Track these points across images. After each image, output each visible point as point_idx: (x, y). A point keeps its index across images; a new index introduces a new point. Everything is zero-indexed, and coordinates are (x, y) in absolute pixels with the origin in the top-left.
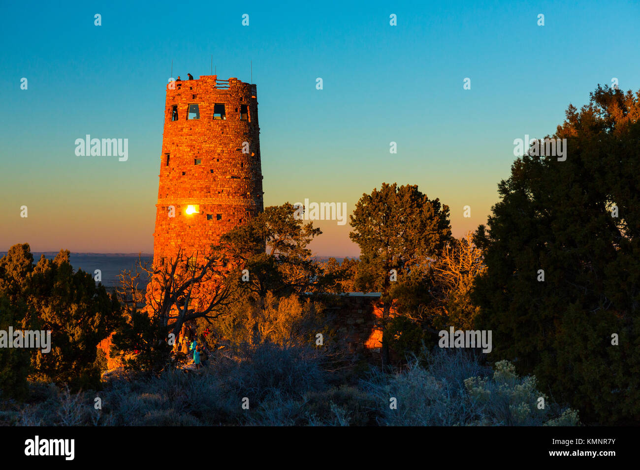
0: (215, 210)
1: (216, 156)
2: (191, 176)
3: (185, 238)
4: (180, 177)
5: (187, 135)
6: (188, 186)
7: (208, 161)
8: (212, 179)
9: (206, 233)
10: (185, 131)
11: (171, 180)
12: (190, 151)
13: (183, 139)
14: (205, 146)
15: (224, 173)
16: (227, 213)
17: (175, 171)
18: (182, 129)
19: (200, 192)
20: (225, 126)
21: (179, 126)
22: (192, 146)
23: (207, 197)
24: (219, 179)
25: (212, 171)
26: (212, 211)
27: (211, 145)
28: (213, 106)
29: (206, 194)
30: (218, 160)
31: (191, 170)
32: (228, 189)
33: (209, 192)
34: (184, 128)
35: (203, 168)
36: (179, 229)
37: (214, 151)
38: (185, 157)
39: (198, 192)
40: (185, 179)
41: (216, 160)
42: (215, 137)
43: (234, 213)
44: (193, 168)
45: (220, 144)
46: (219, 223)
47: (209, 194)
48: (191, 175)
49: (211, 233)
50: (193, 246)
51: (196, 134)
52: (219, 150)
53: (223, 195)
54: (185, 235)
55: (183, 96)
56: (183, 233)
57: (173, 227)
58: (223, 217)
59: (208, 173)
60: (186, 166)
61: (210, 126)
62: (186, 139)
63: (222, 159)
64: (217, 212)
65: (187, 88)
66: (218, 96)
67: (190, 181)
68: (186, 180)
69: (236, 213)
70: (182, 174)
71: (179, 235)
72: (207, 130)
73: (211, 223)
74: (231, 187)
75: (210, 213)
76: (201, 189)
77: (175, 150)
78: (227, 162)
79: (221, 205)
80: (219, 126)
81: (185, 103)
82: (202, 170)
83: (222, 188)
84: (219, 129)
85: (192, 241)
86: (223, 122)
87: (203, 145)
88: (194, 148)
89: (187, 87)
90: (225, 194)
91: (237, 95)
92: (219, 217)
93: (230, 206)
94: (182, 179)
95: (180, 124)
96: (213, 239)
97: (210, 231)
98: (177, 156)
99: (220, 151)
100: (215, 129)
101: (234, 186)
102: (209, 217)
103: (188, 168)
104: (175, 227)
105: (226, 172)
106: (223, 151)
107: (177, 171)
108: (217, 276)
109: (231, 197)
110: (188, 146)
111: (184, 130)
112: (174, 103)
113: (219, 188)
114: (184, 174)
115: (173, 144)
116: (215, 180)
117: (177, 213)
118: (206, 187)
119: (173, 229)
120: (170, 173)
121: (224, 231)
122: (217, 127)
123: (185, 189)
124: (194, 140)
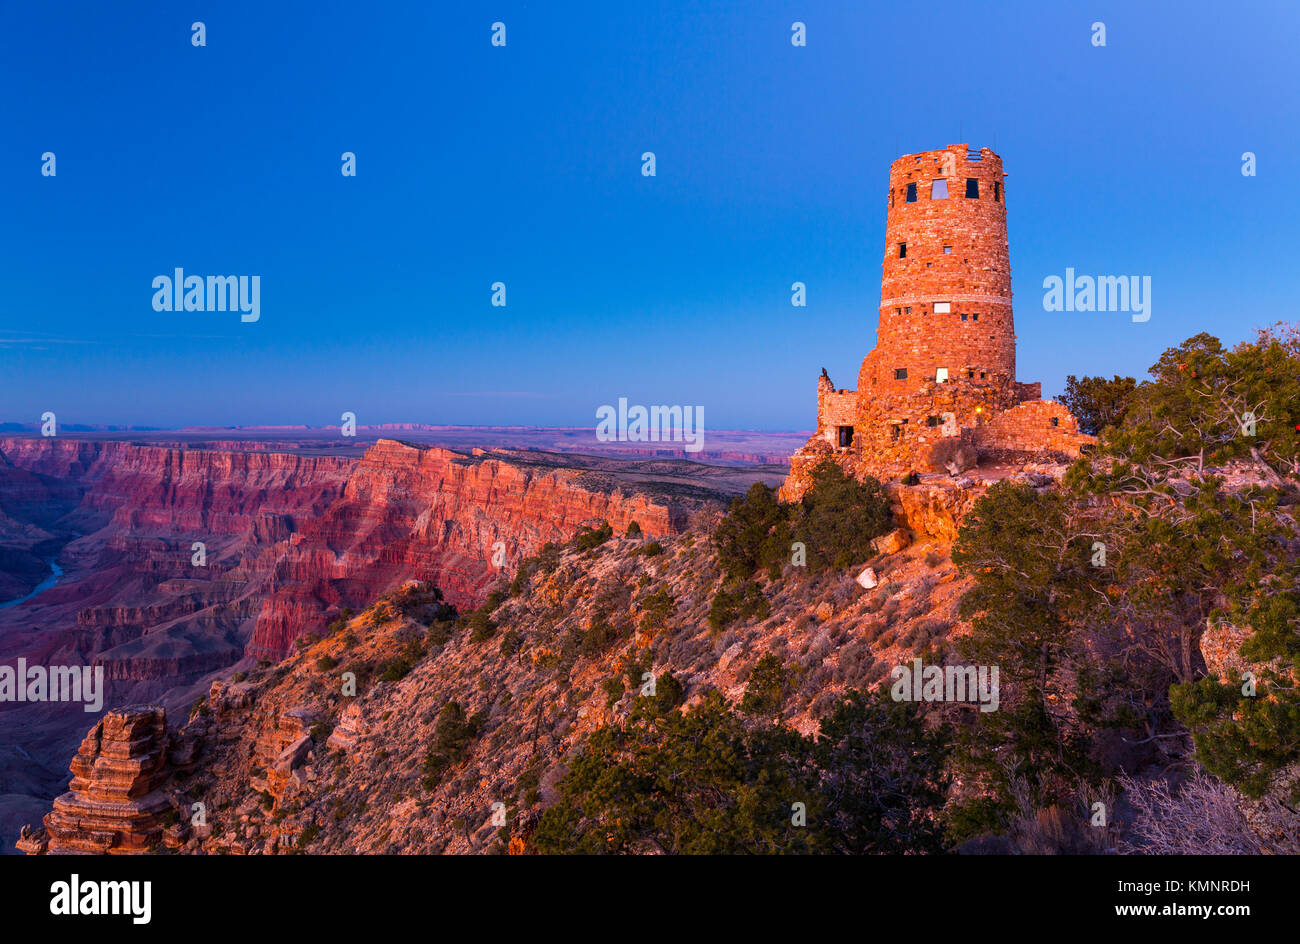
0: (971, 309)
1: (970, 243)
2: (939, 268)
3: (932, 344)
4: (923, 270)
5: (932, 218)
6: (935, 280)
7: (960, 248)
8: (966, 271)
9: (961, 337)
10: (930, 213)
11: (909, 274)
12: (937, 237)
13: (927, 223)
14: (957, 230)
15: (980, 264)
16: (984, 312)
17: (916, 263)
18: (924, 212)
19: (952, 287)
20: (980, 206)
21: (920, 208)
22: (938, 231)
23: (960, 293)
24: (974, 272)
25: (966, 261)
26: (968, 310)
27: (964, 230)
28: (965, 182)
29: (959, 289)
30: (973, 247)
31: (938, 261)
32: (985, 284)
33: (963, 287)
34: (926, 209)
35: (955, 258)
36: (924, 332)
37: (968, 237)
38: (930, 245)
39: (949, 287)
41: (970, 248)
42: (968, 219)
43: (992, 313)
44: (941, 257)
45: (975, 229)
46: (976, 325)
47: (962, 289)
48: (938, 266)
49: (966, 337)
50: (944, 353)
51: (943, 216)
52: (973, 236)
53: (979, 290)
54: (933, 340)
55: (925, 170)
57: (915, 330)
58: (981, 317)
59: (961, 263)
60: (931, 256)
61: (962, 205)
62: (931, 222)
63: (977, 247)
64: (973, 311)
65: (930, 162)
66: (971, 168)
67: (937, 273)
68: (931, 272)
69: (994, 313)
70: (925, 266)
71: (925, 340)
72: (958, 211)
73: (966, 325)
74: (988, 281)
75: (965, 313)
76: (953, 284)
77: (915, 238)
78: (982, 250)
79: (976, 303)
80: (973, 206)
81: (927, 179)
82: (953, 259)
83: (978, 283)
85: (944, 346)
86: (977, 202)
87: (954, 230)
88: (942, 233)
89: (930, 159)
90: (981, 289)
91: (991, 169)
92: (975, 317)
93: (988, 304)
94: (927, 272)
95: (921, 205)
97: (965, 335)
98: (919, 244)
100: (968, 210)
101: (992, 279)
102: (964, 317)
103: (935, 258)
104: (918, 331)
105: (982, 263)
106: (978, 237)
107: (918, 263)
108: (976, 390)
109: (988, 293)
110: (935, 231)
111: (927, 212)
112: (911, 181)
113: (975, 283)
114: (928, 264)
115: (911, 230)
116: (970, 273)
117: (921, 315)
118: (960, 281)
119: (915, 333)
120: (907, 266)
121: (982, 335)
122: (970, 205)
123: (932, 284)
124: (942, 224)
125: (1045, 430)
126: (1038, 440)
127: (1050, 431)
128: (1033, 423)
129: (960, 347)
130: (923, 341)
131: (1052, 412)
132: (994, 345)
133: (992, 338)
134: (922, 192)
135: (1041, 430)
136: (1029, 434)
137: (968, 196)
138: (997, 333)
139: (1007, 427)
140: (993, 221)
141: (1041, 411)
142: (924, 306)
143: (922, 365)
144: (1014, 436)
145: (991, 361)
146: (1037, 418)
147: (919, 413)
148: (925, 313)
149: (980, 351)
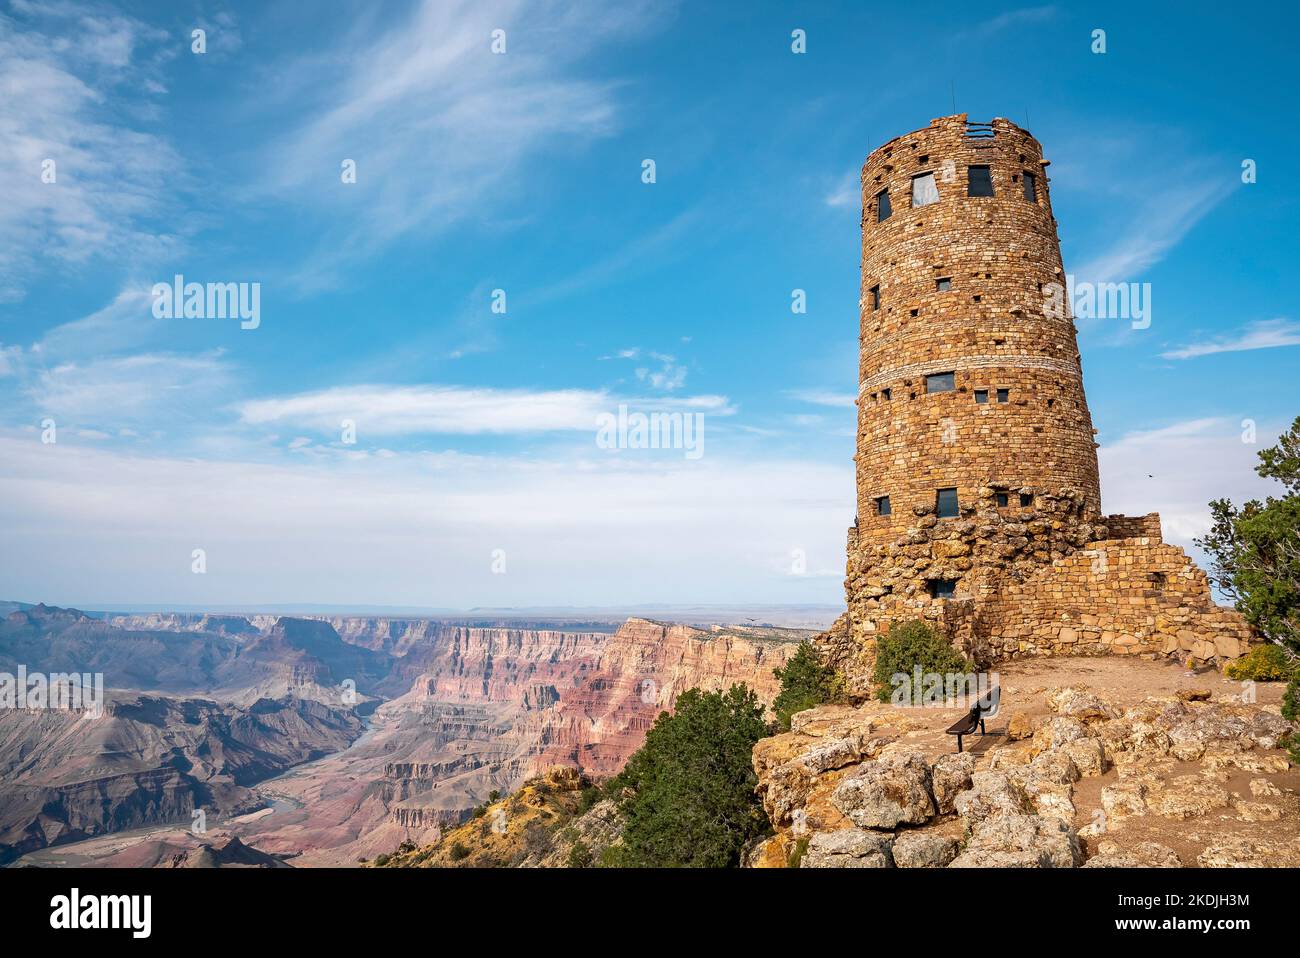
0: (993, 381)
1: (983, 269)
2: (931, 316)
3: (927, 447)
4: (905, 323)
5: (915, 235)
6: (925, 337)
7: (965, 279)
8: (979, 316)
9: (977, 431)
10: (910, 229)
11: (885, 335)
12: (924, 266)
13: (906, 246)
14: (957, 251)
15: (1004, 302)
16: (1019, 386)
17: (894, 314)
18: (902, 228)
19: (955, 345)
20: (996, 209)
21: (897, 224)
22: (926, 255)
24: (993, 315)
25: (977, 300)
26: (986, 382)
27: (968, 248)
28: (964, 171)
29: (969, 348)
30: (988, 276)
31: (929, 304)
32: (1017, 335)
33: (975, 343)
34: (906, 224)
35: (957, 295)
36: (913, 428)
37: (977, 260)
38: (913, 280)
39: (949, 346)
40: (918, 323)
41: (983, 276)
42: (977, 230)
43: (1034, 387)
44: (933, 299)
45: (989, 244)
46: (1005, 408)
47: (974, 347)
48: (930, 313)
49: (987, 431)
50: (947, 462)
51: (932, 230)
52: (987, 256)
53: (1006, 347)
54: (927, 440)
55: (898, 165)
56: (921, 437)
58: (1011, 397)
59: (968, 303)
60: (918, 297)
61: (964, 208)
62: (912, 244)
63: (996, 274)
64: (996, 383)
65: (906, 150)
66: (974, 150)
67: (928, 325)
68: (920, 325)
69: (1039, 387)
70: (909, 316)
71: (914, 443)
72: (958, 218)
73: (985, 409)
74: (1022, 331)
75: (981, 387)
76: (957, 339)
77: (891, 273)
78: (1007, 279)
79: (1003, 370)
80: (983, 208)
81: (904, 178)
82: (955, 299)
83: (1002, 334)
84: (984, 215)
86: (989, 201)
87: (952, 249)
88: (933, 258)
89: (905, 147)
90: (1010, 346)
91: (1013, 151)
92: (1003, 393)
93: (1024, 371)
94: (911, 325)
95: (897, 219)
96: (993, 442)
97: (984, 426)
98: (897, 281)
99: (990, 258)
100: (974, 216)
102: (981, 394)
103: (924, 301)
104: (904, 427)
105: (1007, 300)
106: (996, 259)
107: (898, 312)
108: (1010, 526)
109: (1024, 352)
110: (919, 257)
111: (907, 229)
112: (879, 188)
113: (997, 334)
114: (914, 313)
115: (885, 263)
116: (985, 318)
117: (906, 397)
118: (967, 333)
119: (898, 432)
120: (882, 321)
121: (1016, 425)
122: (978, 210)
123: (919, 344)
124: (932, 243)
125: (1140, 601)
126: (1127, 621)
127: (1152, 601)
128: (1115, 585)
129: (975, 450)
130: (911, 443)
131: (1152, 561)
132: (1042, 443)
133: (1038, 430)
134: (898, 198)
135: (1133, 600)
136: (1108, 610)
137: (973, 192)
138: (1049, 420)
139: (1058, 596)
140: (1023, 231)
141: (1129, 560)
142: (909, 384)
143: (912, 486)
144: (1075, 614)
145: (1039, 473)
146: (1123, 575)
147: (909, 573)
148: (913, 396)
149: (1014, 455)
